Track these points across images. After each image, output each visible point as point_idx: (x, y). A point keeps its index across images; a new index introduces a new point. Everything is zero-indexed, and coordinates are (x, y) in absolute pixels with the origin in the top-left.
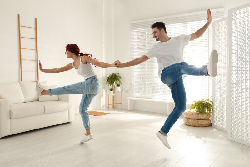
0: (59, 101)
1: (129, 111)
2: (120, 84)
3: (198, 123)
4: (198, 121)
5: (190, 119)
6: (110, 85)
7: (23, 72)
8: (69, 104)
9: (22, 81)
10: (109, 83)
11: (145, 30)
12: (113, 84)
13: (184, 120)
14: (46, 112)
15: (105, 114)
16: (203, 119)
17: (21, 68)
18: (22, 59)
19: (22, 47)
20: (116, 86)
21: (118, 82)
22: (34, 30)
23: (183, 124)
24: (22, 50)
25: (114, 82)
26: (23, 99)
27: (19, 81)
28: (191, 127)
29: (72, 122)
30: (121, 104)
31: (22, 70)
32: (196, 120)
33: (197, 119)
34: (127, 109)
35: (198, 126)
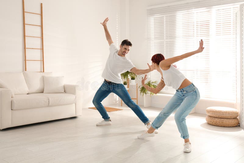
0: (65, 94)
1: (145, 107)
2: (135, 77)
3: (222, 123)
4: (222, 120)
5: (213, 118)
6: (124, 78)
7: (27, 61)
8: (76, 97)
9: (26, 70)
10: (123, 76)
11: (163, 17)
12: (127, 77)
13: (207, 118)
14: (50, 105)
15: (117, 110)
16: (229, 118)
17: (25, 57)
18: (27, 47)
19: (26, 35)
20: (130, 79)
21: (133, 75)
22: (39, 17)
23: (205, 123)
24: (26, 38)
25: (129, 75)
26: (27, 90)
27: (23, 71)
28: (213, 126)
29: (79, 117)
30: (136, 100)
31: (27, 59)
32: (221, 119)
33: (221, 117)
34: (143, 106)
35: (223, 126)
